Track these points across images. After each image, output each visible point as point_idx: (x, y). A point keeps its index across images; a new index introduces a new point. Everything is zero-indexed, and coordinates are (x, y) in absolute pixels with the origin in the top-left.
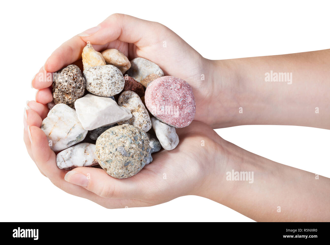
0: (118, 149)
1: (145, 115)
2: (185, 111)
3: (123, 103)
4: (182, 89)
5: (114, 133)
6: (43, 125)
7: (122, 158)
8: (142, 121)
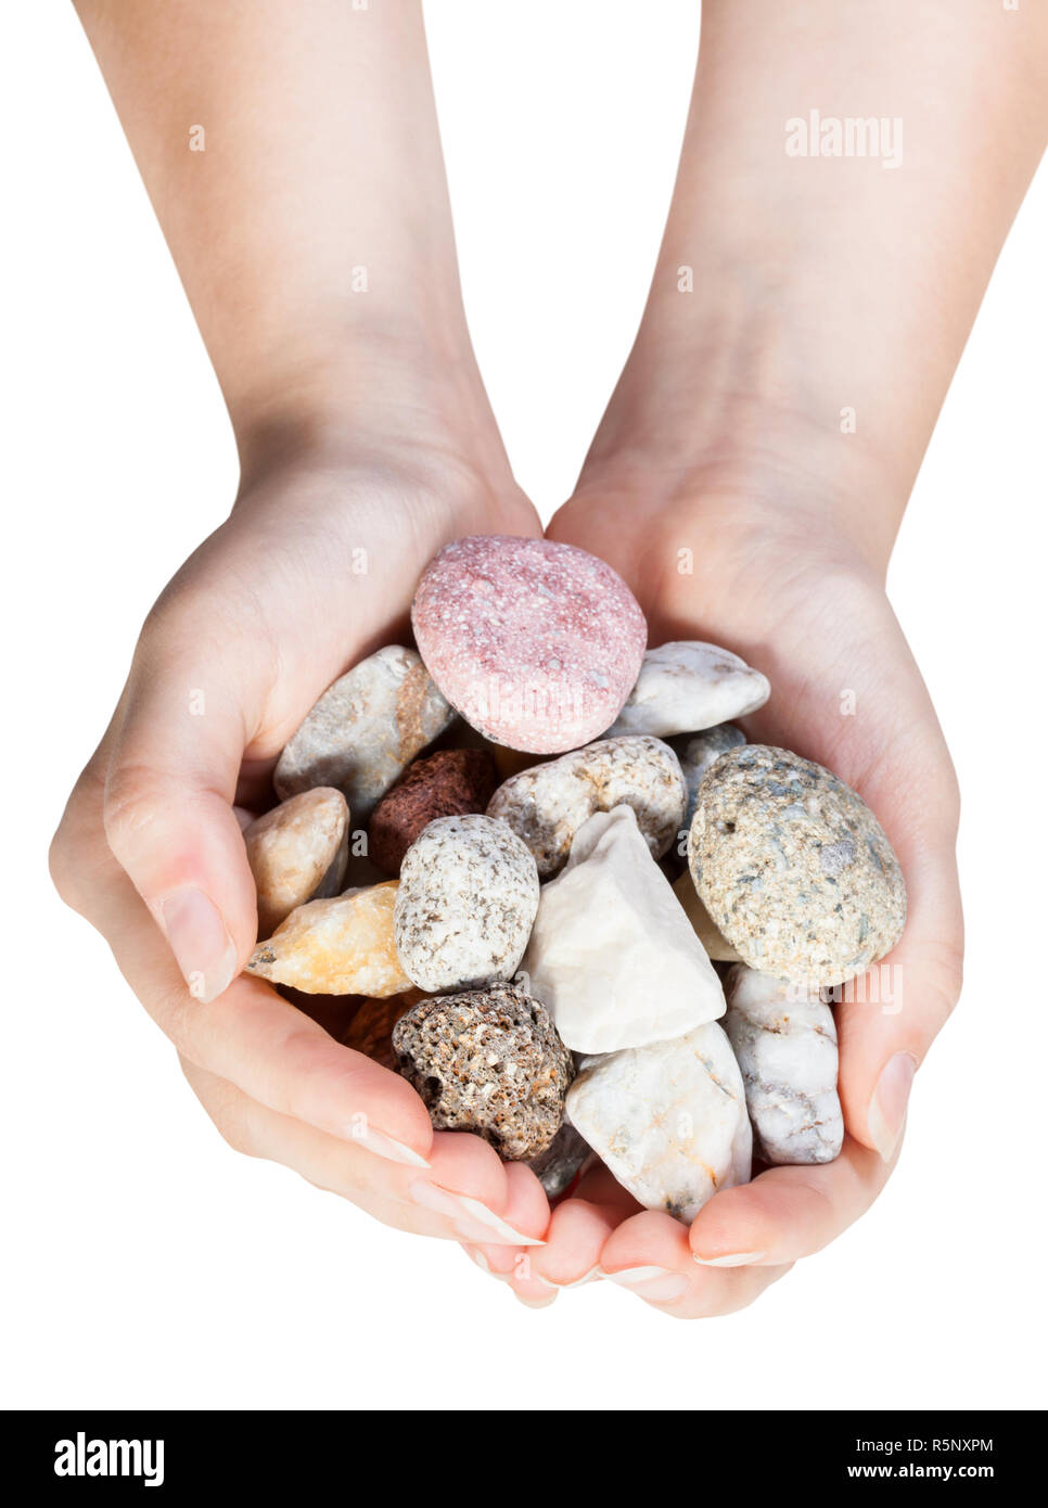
0: (832, 871)
1: (620, 751)
2: (596, 590)
3: (549, 847)
4: (492, 575)
5: (754, 873)
6: (669, 1205)
7: (861, 867)
8: (653, 773)
